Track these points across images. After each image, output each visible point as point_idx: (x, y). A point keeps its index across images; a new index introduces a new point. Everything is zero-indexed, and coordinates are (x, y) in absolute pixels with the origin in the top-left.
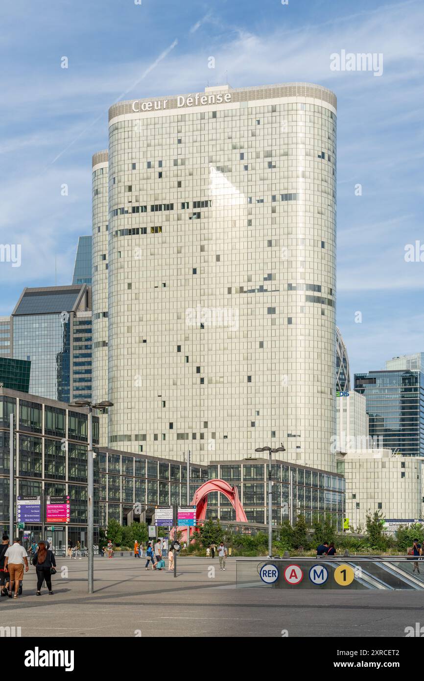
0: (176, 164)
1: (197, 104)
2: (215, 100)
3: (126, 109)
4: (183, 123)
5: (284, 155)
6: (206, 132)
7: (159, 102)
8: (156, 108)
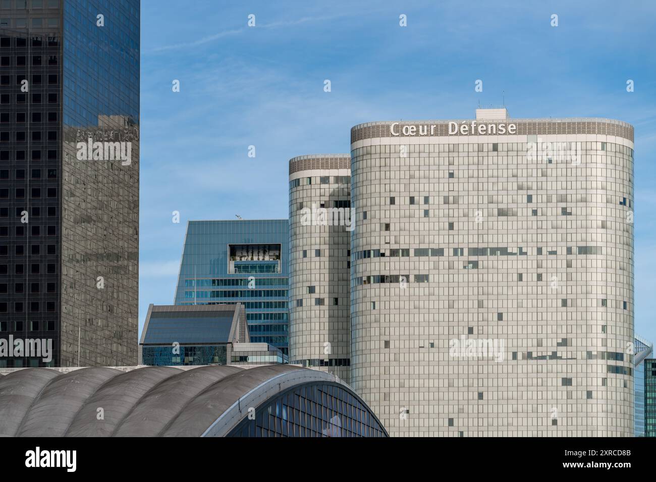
0: (446, 201)
1: (473, 133)
2: (496, 130)
3: (383, 131)
4: (456, 154)
5: (582, 201)
6: (485, 167)
7: (425, 127)
8: (421, 133)
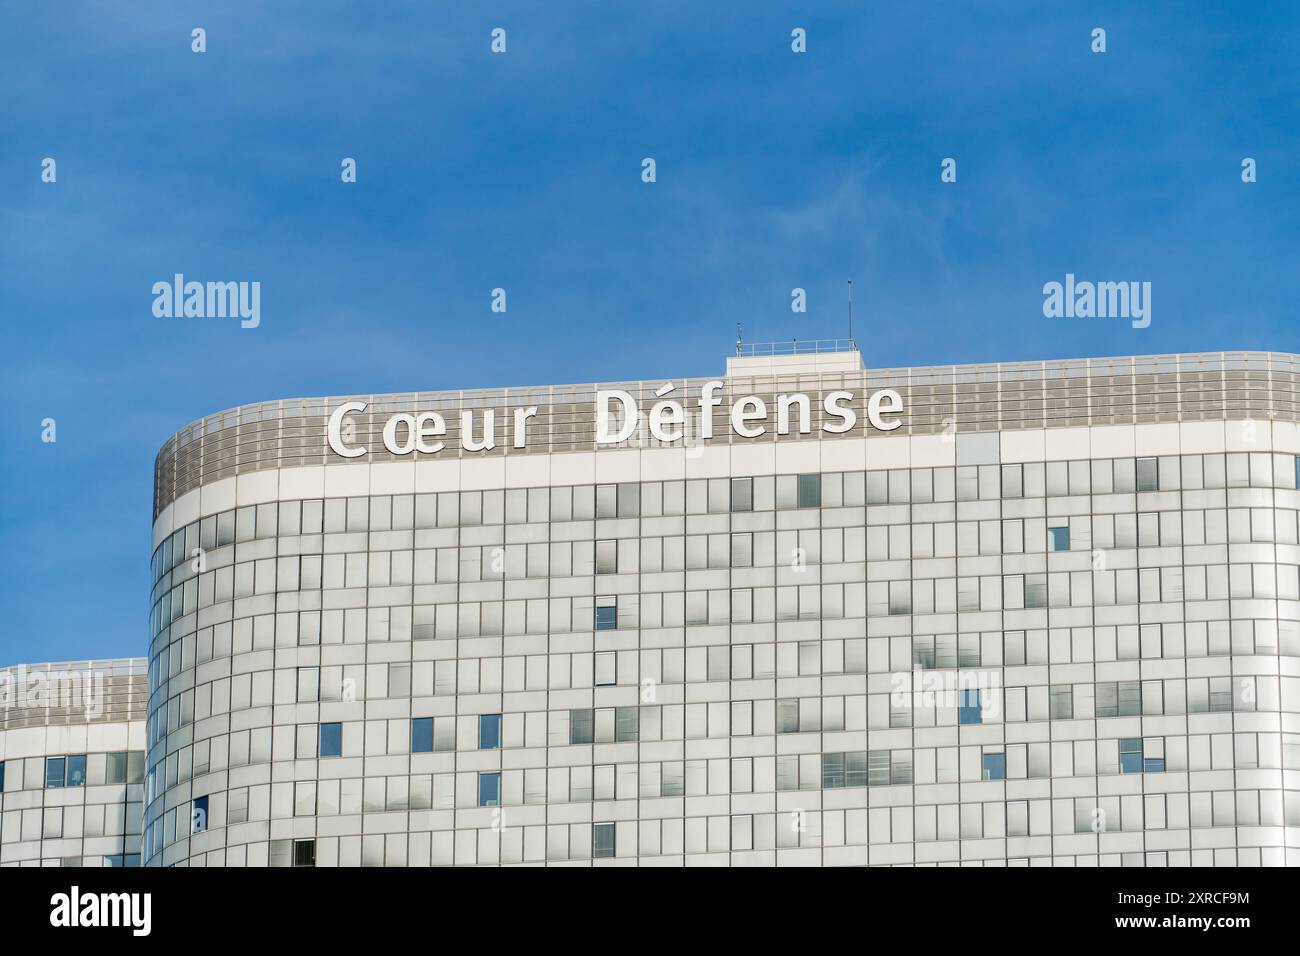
0: (582, 731)
1: (707, 433)
2: (814, 419)
3: (291, 444)
4: (626, 527)
5: (1211, 708)
6: (762, 577)
7: (489, 416)
8: (467, 441)
